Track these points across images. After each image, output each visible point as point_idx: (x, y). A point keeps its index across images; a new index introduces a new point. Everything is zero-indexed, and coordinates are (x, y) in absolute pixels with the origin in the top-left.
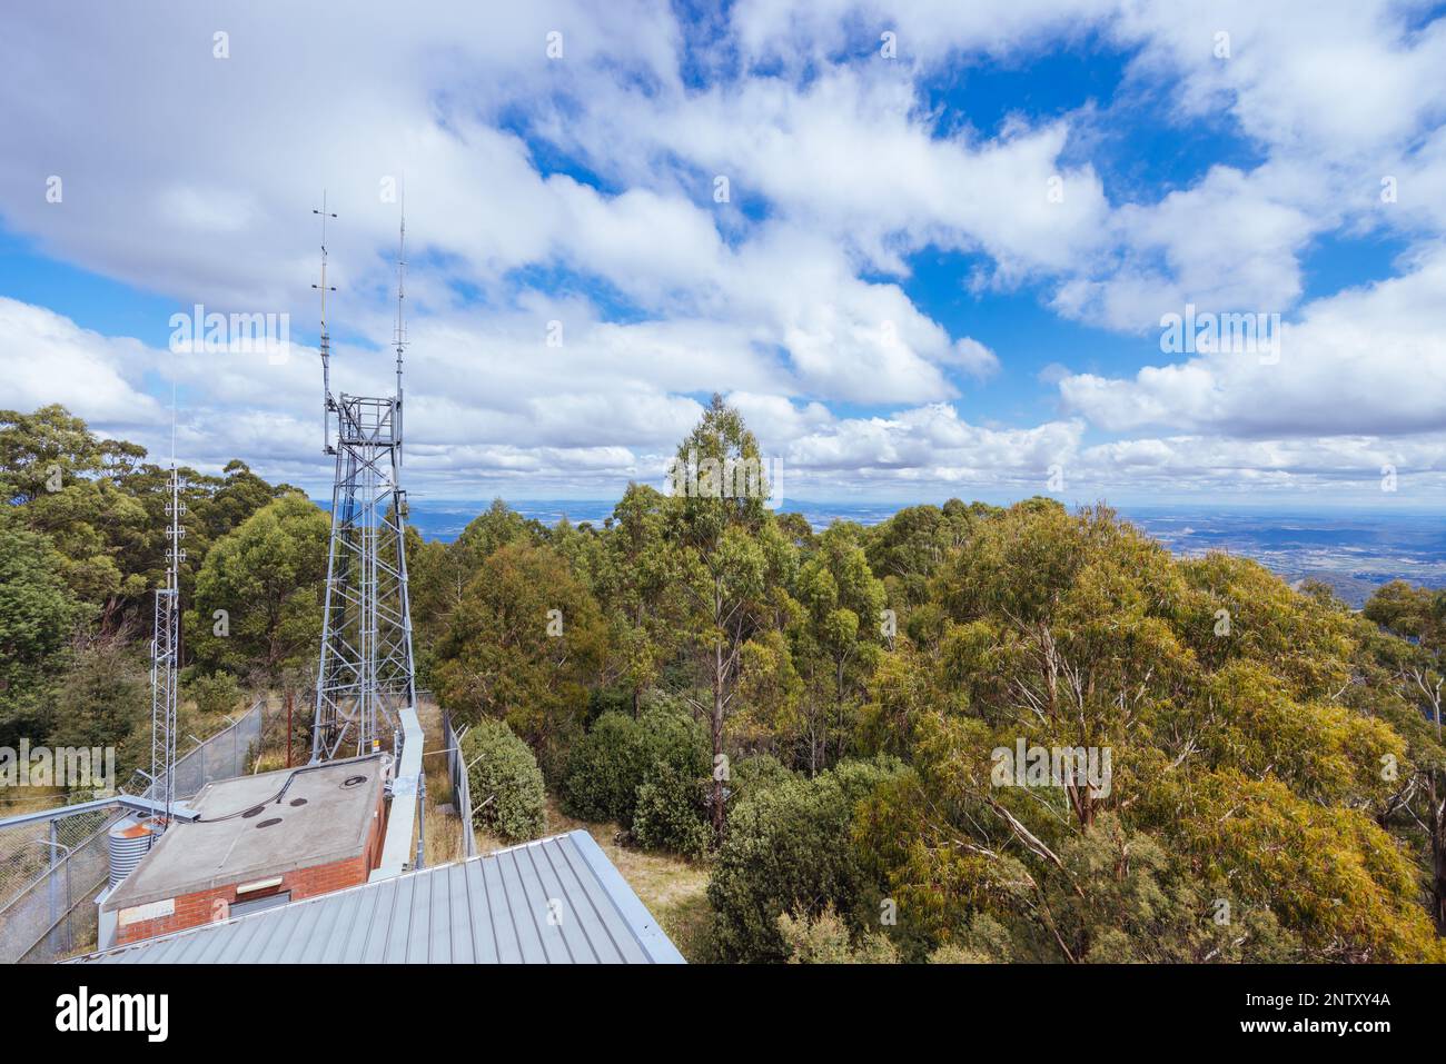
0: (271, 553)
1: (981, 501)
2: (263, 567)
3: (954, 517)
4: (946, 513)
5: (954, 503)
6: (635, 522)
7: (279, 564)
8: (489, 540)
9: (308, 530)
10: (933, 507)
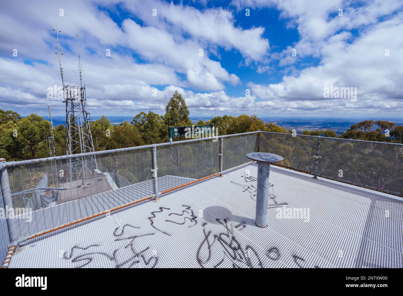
0: (32, 132)
1: (231, 116)
2: (29, 136)
3: (226, 119)
4: (224, 118)
5: (226, 116)
6: (151, 121)
7: (35, 135)
8: (102, 127)
9: (42, 125)
10: (221, 117)
